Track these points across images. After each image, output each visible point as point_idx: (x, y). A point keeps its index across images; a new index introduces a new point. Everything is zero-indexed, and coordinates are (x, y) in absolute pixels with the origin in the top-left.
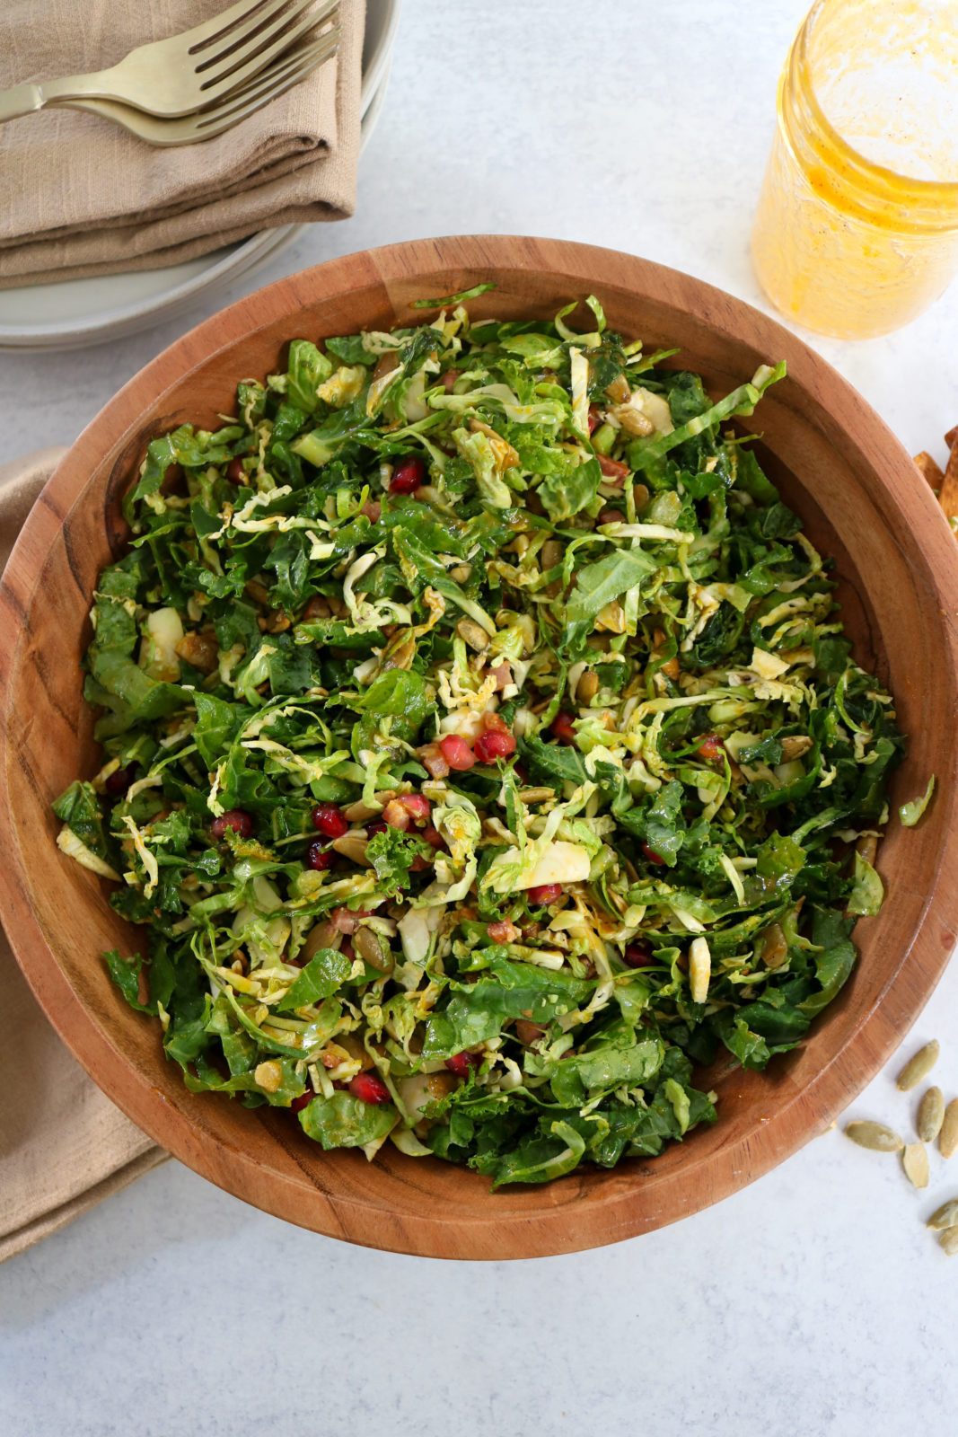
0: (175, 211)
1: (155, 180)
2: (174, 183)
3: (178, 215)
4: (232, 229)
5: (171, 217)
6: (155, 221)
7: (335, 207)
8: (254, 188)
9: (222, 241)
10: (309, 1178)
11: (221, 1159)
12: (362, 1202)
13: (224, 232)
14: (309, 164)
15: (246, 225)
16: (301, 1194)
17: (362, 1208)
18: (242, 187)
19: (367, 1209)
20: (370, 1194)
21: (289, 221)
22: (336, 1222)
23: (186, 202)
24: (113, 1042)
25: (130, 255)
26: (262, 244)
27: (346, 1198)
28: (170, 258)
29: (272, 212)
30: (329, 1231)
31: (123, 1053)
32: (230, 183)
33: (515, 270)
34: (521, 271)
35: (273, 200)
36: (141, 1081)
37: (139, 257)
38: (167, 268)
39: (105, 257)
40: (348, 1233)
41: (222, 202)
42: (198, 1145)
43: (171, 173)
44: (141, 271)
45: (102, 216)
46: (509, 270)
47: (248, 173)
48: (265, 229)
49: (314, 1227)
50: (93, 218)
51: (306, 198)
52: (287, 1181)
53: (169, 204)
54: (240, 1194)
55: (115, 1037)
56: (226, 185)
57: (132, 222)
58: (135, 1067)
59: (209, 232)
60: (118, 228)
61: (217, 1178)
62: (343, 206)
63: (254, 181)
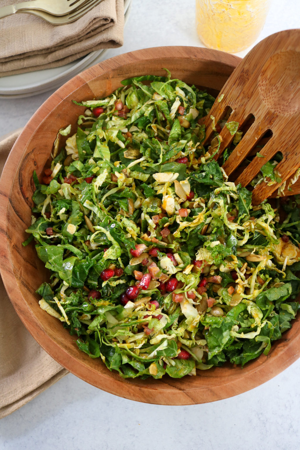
0: (62, 47)
1: (55, 36)
2: (61, 36)
3: (63, 48)
4: (82, 52)
5: (60, 49)
6: (55, 51)
7: (117, 42)
8: (89, 38)
9: (78, 56)
10: (175, 388)
11: (142, 393)
12: (196, 389)
13: (79, 53)
14: (107, 28)
15: (87, 50)
16: (174, 394)
17: (197, 390)
18: (85, 37)
19: (199, 390)
20: (197, 385)
21: (101, 48)
22: (190, 399)
23: (65, 44)
24: (90, 367)
25: (47, 62)
26: (92, 56)
27: (190, 389)
28: (60, 63)
29: (96, 45)
30: (189, 403)
31: (94, 370)
32: (80, 36)
33: (128, 64)
34: (131, 64)
35: (95, 41)
36: (104, 377)
37: (50, 63)
38: (59, 67)
39: (38, 63)
40: (195, 401)
41: (78, 43)
42: (132, 391)
43: (60, 33)
44: (51, 68)
45: (37, 49)
46: (126, 65)
47: (87, 32)
48: (93, 51)
49: (183, 404)
50: (34, 50)
51: (107, 39)
52: (168, 392)
53: (60, 44)
54: (153, 402)
55: (89, 365)
56: (79, 37)
57: (47, 52)
58: (100, 373)
59: (73, 54)
60: (42, 54)
61: (143, 400)
62: (119, 42)
63: (88, 35)
